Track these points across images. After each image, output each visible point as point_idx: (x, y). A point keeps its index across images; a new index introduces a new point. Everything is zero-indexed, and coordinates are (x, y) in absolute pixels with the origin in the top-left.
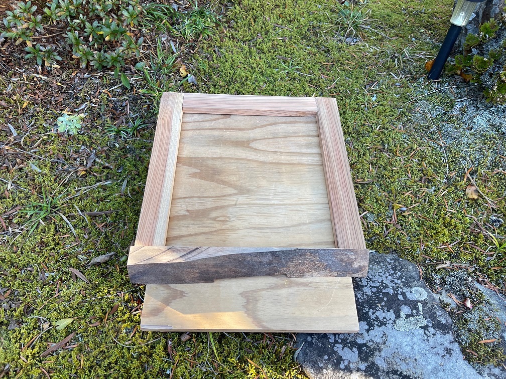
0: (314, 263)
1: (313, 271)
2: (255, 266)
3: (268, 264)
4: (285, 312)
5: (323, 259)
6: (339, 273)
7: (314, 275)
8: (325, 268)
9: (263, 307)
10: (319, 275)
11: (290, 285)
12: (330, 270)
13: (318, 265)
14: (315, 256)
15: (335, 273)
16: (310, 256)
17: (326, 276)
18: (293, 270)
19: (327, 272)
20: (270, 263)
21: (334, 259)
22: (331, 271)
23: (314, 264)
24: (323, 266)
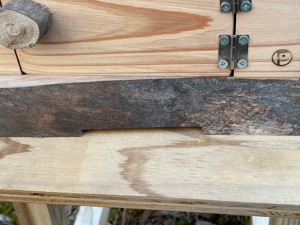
0: (249, 105)
1: (249, 122)
2: (148, 108)
3: (169, 106)
4: (193, 176)
5: (266, 99)
6: (295, 126)
7: (251, 129)
8: (270, 117)
9: (154, 167)
10: (259, 131)
11: (208, 143)
12: (278, 120)
13: (256, 110)
14: (250, 93)
15: (288, 127)
16: (240, 93)
17: (273, 133)
18: (212, 117)
19: (273, 125)
20: (172, 103)
21: (284, 99)
22: (281, 122)
23: (249, 108)
24: (265, 111)
